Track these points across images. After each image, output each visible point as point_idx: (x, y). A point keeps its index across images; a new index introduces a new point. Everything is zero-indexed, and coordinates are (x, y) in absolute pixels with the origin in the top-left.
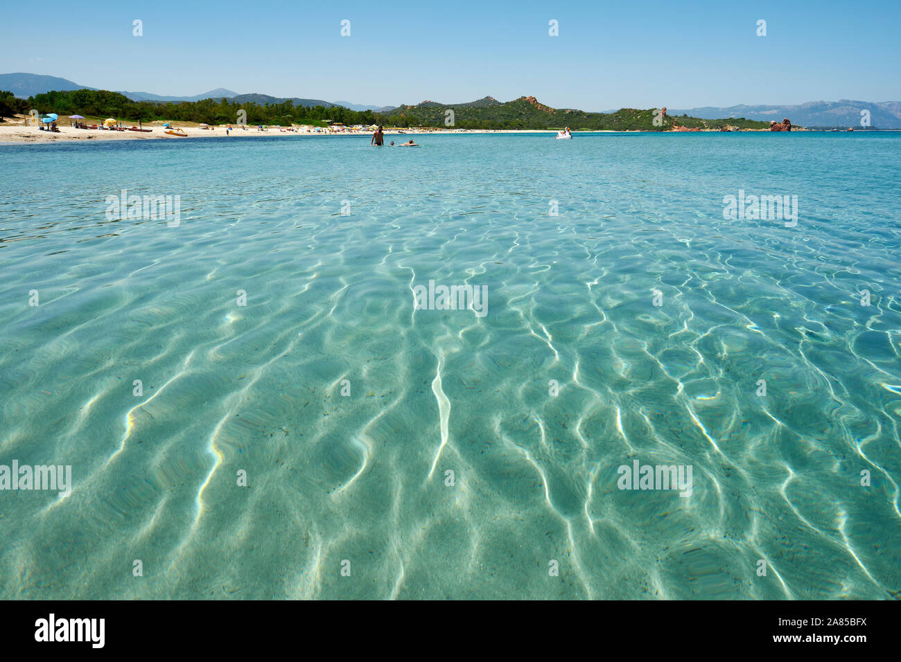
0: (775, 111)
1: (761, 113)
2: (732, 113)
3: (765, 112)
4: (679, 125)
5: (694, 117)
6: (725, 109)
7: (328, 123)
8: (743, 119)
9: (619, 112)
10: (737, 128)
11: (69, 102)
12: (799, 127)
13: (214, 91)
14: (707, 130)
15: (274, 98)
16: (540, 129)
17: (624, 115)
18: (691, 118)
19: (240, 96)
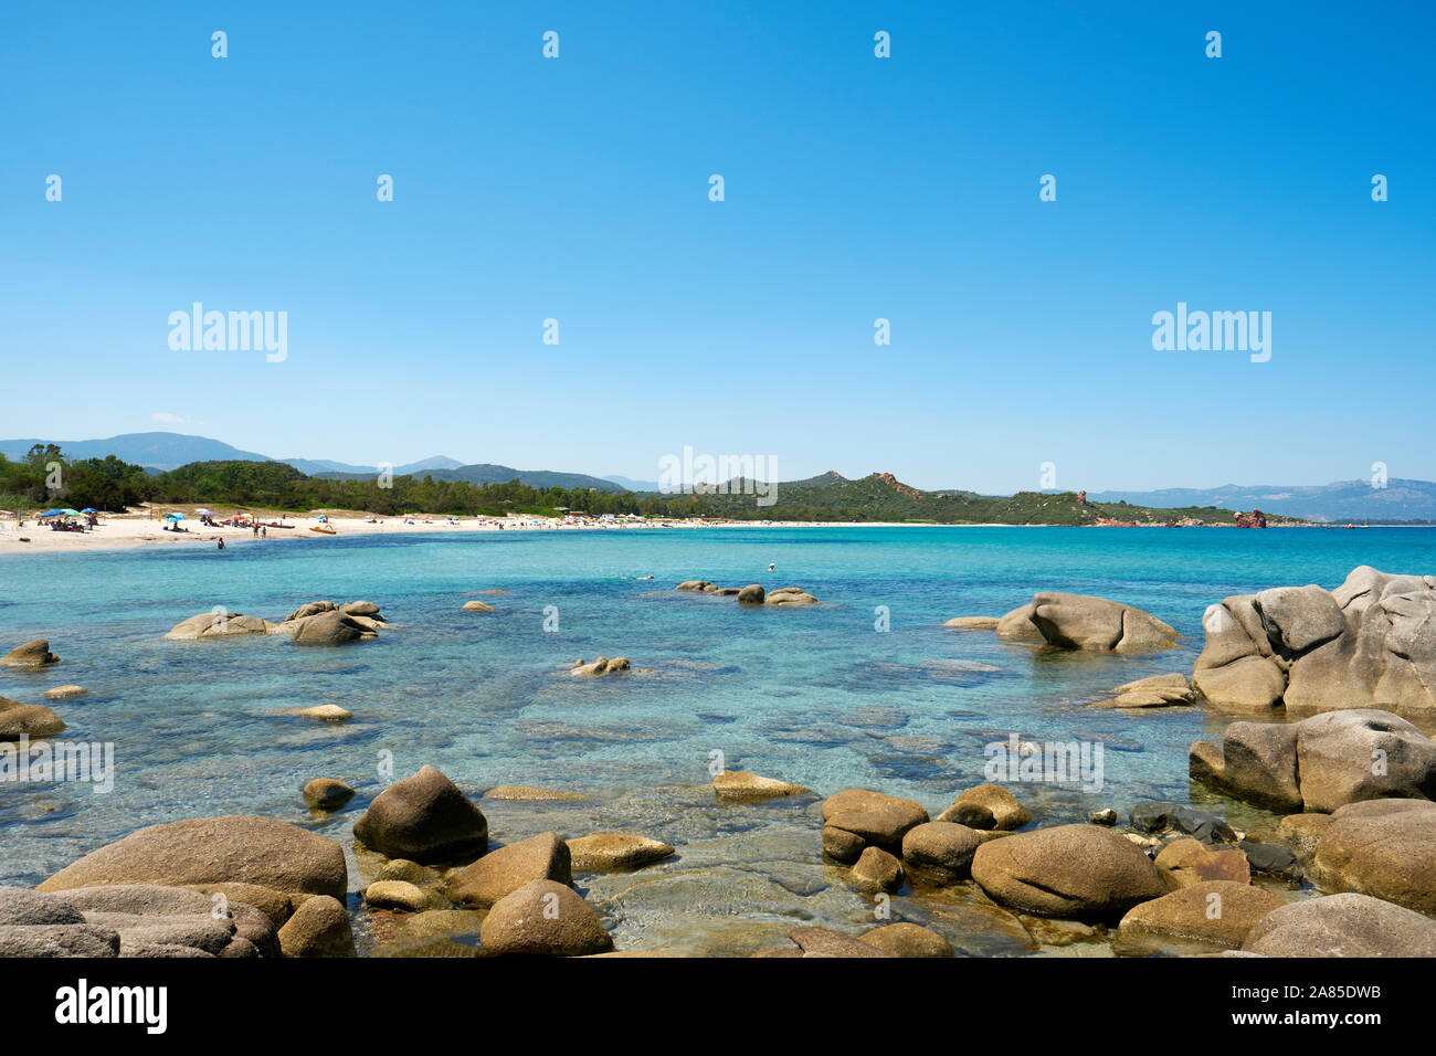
0: (1286, 496)
1: (1264, 497)
2: (1217, 497)
3: (1271, 497)
4: (1106, 516)
5: (1134, 504)
6: (1207, 491)
7: (563, 512)
8: (1214, 508)
9: (1016, 497)
10: (1200, 521)
11: (215, 480)
12: (1302, 521)
13: (430, 459)
14: (1153, 525)
15: (514, 470)
16: (895, 520)
17: (1022, 502)
18: (1131, 506)
19: (466, 467)
